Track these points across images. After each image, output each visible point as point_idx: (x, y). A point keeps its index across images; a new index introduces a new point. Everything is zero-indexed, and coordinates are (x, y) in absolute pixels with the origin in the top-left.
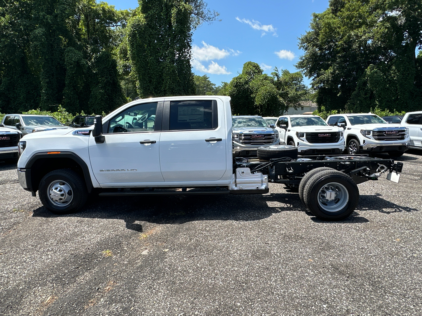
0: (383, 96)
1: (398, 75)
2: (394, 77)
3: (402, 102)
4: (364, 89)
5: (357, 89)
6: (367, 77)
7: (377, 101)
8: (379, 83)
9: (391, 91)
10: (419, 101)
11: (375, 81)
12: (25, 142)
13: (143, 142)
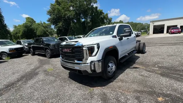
6: (72, 26)
12: (99, 44)
13: (127, 39)
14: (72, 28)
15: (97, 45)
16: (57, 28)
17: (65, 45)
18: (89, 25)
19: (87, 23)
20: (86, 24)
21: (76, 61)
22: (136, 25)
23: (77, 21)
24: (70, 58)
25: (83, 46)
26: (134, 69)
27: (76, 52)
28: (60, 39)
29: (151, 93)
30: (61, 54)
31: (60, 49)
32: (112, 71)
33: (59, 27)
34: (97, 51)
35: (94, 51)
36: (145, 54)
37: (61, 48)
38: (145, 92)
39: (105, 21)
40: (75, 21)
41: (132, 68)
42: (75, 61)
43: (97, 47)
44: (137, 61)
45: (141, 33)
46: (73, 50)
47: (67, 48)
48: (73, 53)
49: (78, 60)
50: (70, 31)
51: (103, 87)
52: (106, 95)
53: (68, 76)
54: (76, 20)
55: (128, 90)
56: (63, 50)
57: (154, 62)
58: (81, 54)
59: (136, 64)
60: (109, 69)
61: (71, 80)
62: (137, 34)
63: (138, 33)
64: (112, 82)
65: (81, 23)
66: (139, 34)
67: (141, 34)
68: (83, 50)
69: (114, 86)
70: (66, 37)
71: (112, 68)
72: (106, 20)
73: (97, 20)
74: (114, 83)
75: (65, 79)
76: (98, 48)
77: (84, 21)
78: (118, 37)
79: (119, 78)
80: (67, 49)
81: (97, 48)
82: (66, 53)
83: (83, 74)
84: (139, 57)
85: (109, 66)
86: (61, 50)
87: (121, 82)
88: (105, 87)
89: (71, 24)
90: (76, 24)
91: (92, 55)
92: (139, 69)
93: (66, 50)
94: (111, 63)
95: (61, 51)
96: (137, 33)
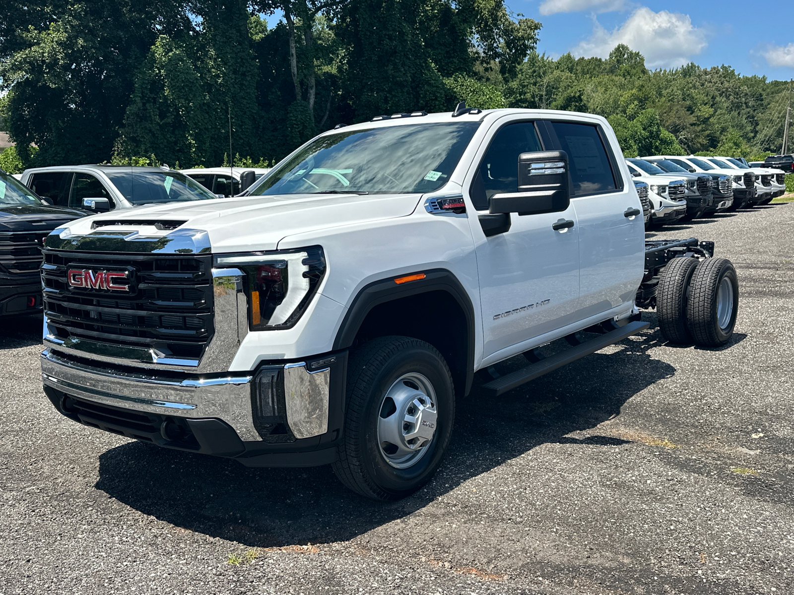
0: (202, 124)
1: (224, 74)
2: (218, 76)
3: (242, 141)
4: (154, 99)
5: (138, 99)
6: (159, 70)
7: (191, 135)
8: (194, 89)
9: (217, 112)
10: (271, 142)
11: (183, 81)
12: (319, 247)
13: (557, 227)
14: (156, 85)
15: (304, 255)
16: (19, 76)
17: (86, 244)
18: (329, 75)
19: (303, 55)
20: (294, 62)
21: (158, 359)
22: (759, 98)
23: (210, 21)
24: (113, 336)
25: (208, 258)
26: (590, 449)
27: (161, 294)
28: (40, 185)
29: (619, 580)
30: (52, 307)
31: (46, 266)
32: (412, 442)
33: (35, 67)
34: (303, 294)
35: (283, 296)
36: (727, 351)
37: (50, 259)
38: (590, 572)
39: (476, 44)
40: (196, 20)
41: (582, 442)
42: (149, 359)
43: (305, 268)
44: (635, 399)
45: (780, 179)
46: (140, 280)
47: (96, 265)
48: (137, 298)
49: (175, 351)
50: (142, 117)
51: (336, 546)
52: (338, 584)
53: (95, 478)
54: (199, 12)
55: (489, 562)
56: (64, 274)
57: (752, 411)
58: (194, 310)
59: (622, 418)
60: (389, 427)
61: (115, 504)
62: (742, 185)
63: (748, 178)
64: (403, 514)
65: (252, 44)
66: (760, 188)
67: (775, 186)
68: (208, 279)
69: (406, 540)
70: (101, 174)
71: (408, 418)
72: (487, 35)
73: (402, 34)
74: (412, 520)
75: (66, 496)
76: (315, 275)
77: (280, 26)
78: (478, 208)
79: (456, 492)
80: (95, 271)
81: (305, 275)
82: (90, 303)
83: (204, 450)
84: (668, 370)
85: (390, 408)
86: (49, 272)
87: (463, 518)
88: (351, 545)
89: (158, 50)
90: (202, 47)
91: (272, 322)
92: (626, 446)
93: (88, 279)
94: (411, 385)
95: (49, 283)
96: (741, 172)
